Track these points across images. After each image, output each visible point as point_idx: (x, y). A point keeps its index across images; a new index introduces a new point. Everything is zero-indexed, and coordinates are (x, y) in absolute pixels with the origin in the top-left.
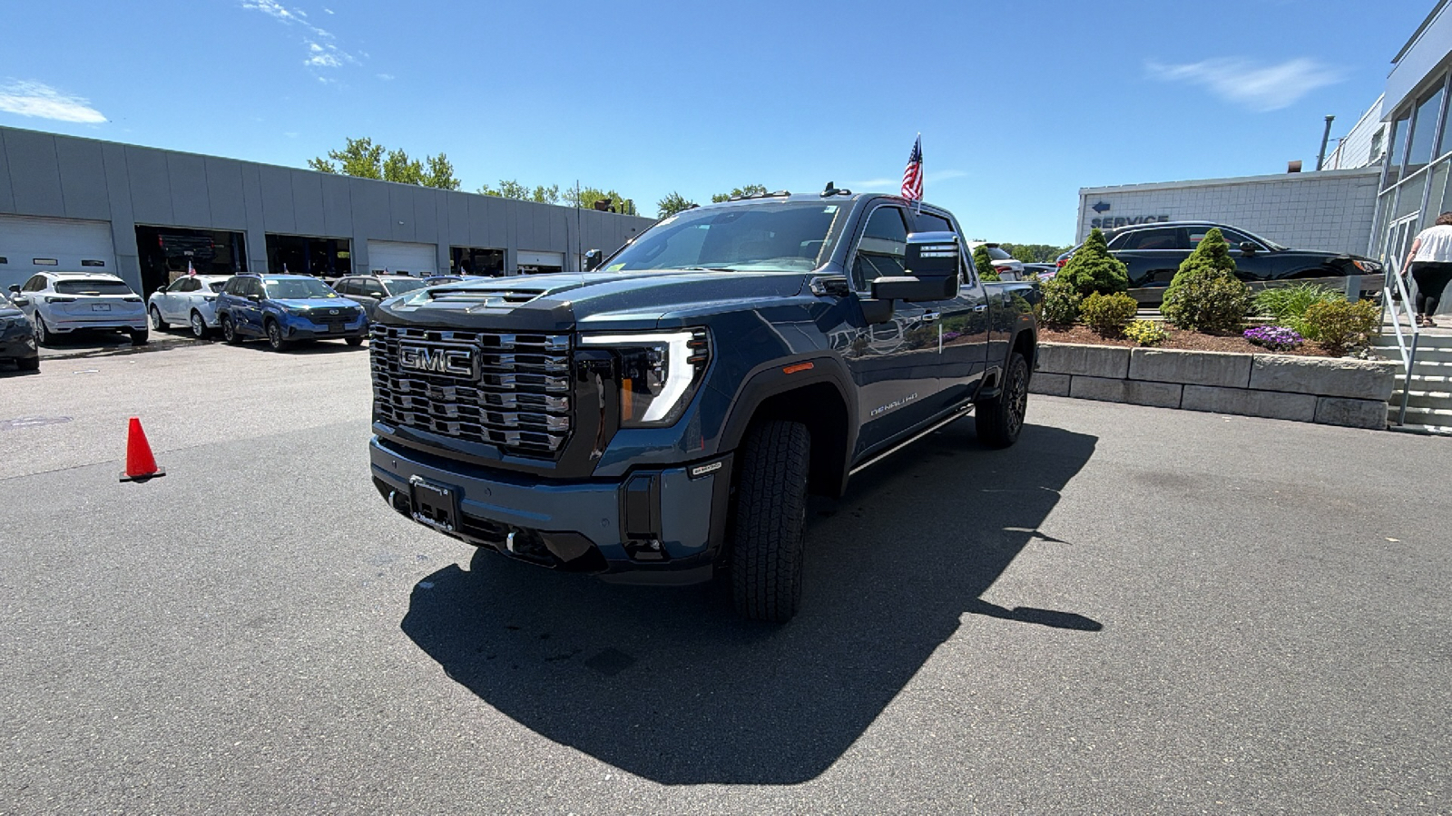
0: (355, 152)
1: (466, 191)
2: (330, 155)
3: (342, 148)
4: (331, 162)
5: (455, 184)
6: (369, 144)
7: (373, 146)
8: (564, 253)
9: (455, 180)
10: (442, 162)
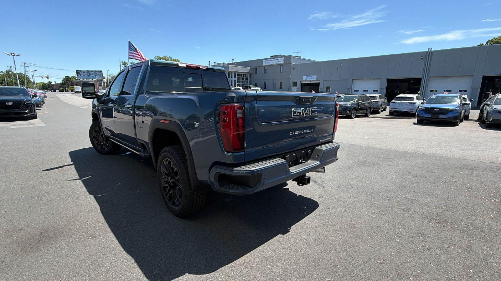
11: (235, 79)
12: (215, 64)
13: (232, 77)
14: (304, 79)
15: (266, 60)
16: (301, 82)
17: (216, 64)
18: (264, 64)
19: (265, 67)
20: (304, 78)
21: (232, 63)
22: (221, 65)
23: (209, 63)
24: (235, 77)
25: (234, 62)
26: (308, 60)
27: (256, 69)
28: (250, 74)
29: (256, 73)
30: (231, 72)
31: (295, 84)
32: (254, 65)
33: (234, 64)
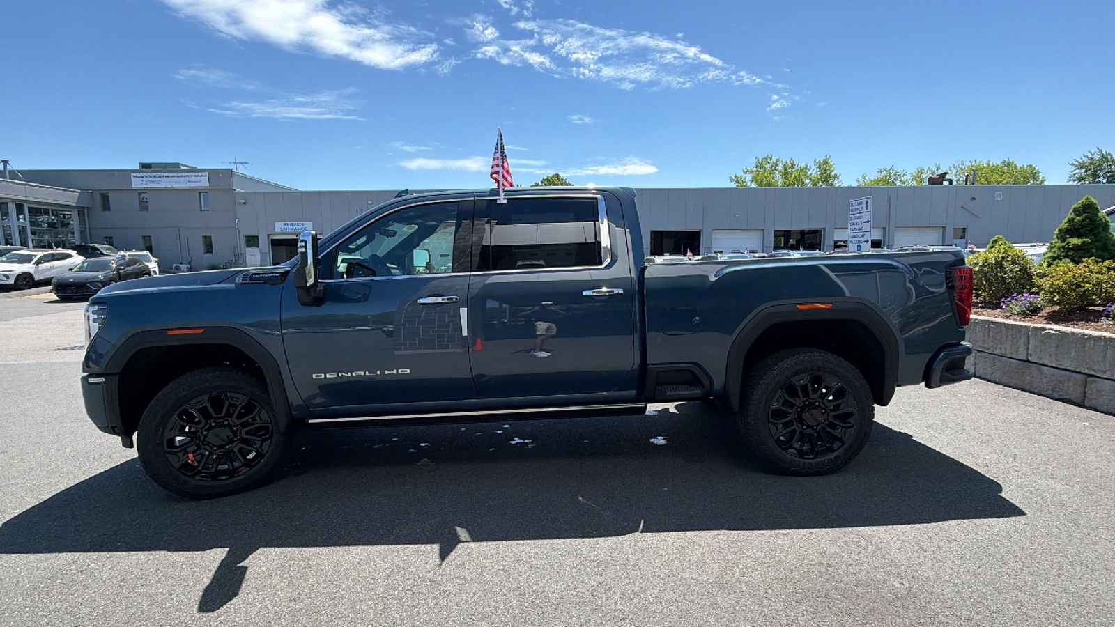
0: (760, 166)
1: (845, 185)
2: (743, 171)
3: (751, 165)
4: (744, 175)
5: (835, 178)
6: (771, 159)
7: (774, 160)
8: (885, 228)
9: (835, 174)
10: (825, 163)
11: (21, 223)
14: (278, 230)
15: (142, 174)
16: (268, 235)
18: (137, 185)
20: (279, 226)
24: (21, 217)
26: (275, 186)
27: (106, 196)
29: (106, 207)
31: (252, 241)
32: (95, 185)
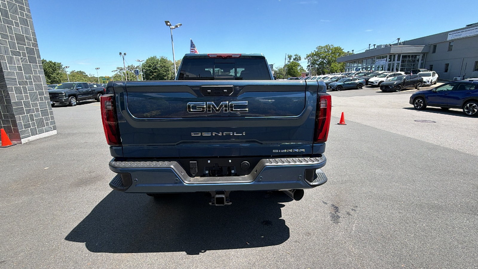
11: (398, 62)
12: (374, 46)
13: (394, 60)
15: (453, 33)
17: (376, 47)
18: (450, 38)
19: (450, 42)
21: (397, 43)
22: (382, 47)
23: (369, 46)
24: (398, 60)
25: (399, 42)
27: (435, 46)
28: (424, 54)
29: (434, 52)
30: (394, 54)
32: (433, 42)
33: (400, 44)
